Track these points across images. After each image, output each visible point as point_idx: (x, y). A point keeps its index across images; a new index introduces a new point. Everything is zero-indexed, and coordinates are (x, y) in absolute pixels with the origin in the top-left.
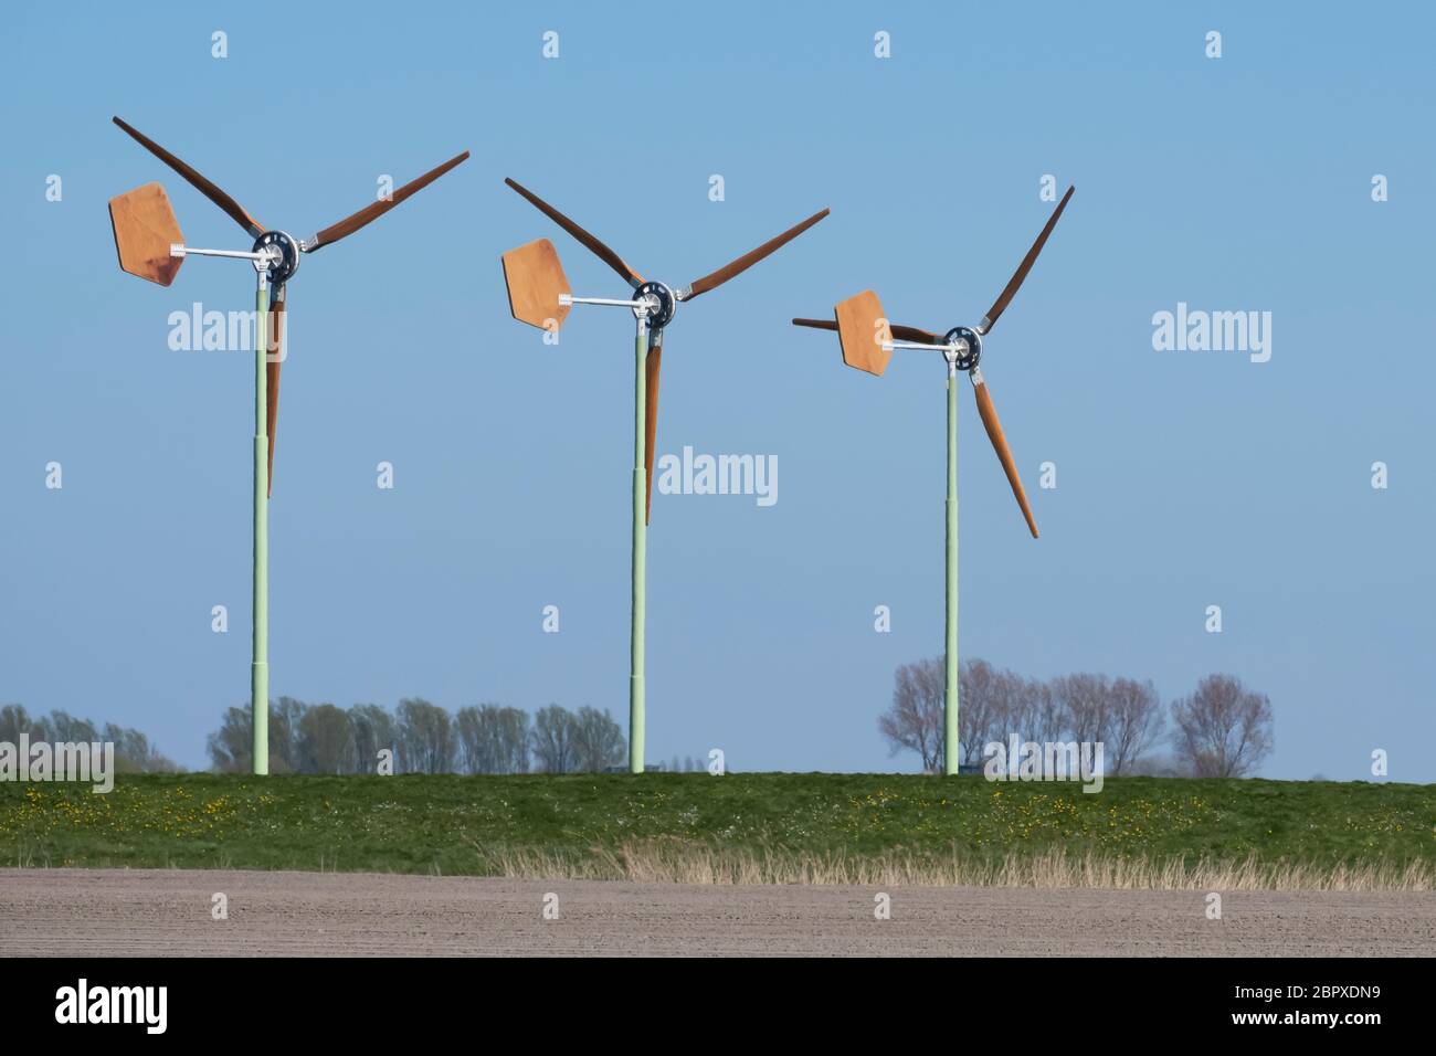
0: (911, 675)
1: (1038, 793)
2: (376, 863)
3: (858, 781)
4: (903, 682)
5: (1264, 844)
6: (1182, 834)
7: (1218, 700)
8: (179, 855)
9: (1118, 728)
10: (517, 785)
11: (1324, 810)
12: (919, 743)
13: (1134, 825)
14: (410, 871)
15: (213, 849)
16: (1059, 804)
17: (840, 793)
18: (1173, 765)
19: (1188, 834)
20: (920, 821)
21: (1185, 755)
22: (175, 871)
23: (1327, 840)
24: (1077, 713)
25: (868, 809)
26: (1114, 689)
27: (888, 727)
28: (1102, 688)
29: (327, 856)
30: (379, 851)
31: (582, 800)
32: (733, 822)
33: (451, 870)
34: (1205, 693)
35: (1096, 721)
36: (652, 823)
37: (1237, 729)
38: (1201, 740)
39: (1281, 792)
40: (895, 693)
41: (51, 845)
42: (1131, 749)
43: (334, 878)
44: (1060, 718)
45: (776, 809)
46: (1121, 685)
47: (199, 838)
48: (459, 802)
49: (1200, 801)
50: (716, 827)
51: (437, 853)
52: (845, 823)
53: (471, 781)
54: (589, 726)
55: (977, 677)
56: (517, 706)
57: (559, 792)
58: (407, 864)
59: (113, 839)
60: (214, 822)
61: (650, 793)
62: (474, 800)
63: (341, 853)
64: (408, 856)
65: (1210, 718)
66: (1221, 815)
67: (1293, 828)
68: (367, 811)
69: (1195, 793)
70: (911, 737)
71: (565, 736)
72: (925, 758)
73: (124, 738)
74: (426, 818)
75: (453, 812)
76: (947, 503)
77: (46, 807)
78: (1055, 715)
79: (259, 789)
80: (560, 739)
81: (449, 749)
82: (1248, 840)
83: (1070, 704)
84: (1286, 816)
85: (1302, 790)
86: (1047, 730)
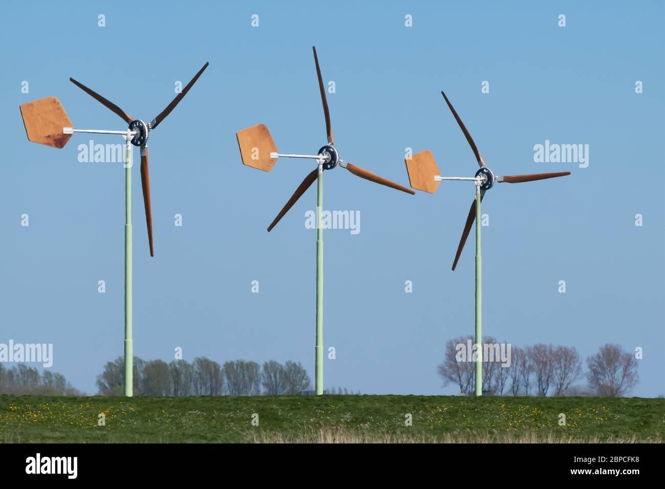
0: (454, 344)
1: (524, 405)
3: (431, 399)
4: (450, 346)
5: (640, 431)
6: (598, 426)
7: (610, 357)
9: (559, 371)
10: (259, 401)
12: (458, 379)
13: (573, 421)
15: (105, 435)
16: (535, 410)
17: (423, 405)
18: (587, 390)
19: (601, 426)
20: (465, 419)
21: (593, 386)
24: (538, 364)
25: (437, 414)
26: (557, 351)
27: (443, 371)
28: (550, 350)
29: (163, 438)
30: (189, 435)
31: (292, 409)
32: (369, 420)
34: (603, 354)
35: (548, 367)
36: (328, 421)
37: (619, 372)
38: (602, 377)
39: (648, 404)
40: (446, 354)
41: (22, 433)
42: (566, 382)
44: (530, 366)
45: (392, 414)
46: (560, 349)
47: (98, 430)
48: (230, 410)
49: (606, 409)
50: (360, 423)
51: (219, 437)
52: (426, 420)
53: (236, 400)
54: (290, 370)
57: (280, 404)
61: (327, 405)
62: (238, 409)
63: (171, 436)
65: (606, 366)
66: (617, 416)
67: (654, 422)
68: (183, 415)
69: (603, 405)
70: (454, 376)
71: (278, 376)
72: (461, 387)
73: (54, 378)
74: (213, 418)
75: (227, 415)
76: (476, 258)
77: (19, 414)
78: (527, 365)
79: (128, 404)
80: (275, 377)
81: (219, 383)
82: (631, 429)
83: (534, 360)
84: (650, 417)
85: (659, 403)
86: (522, 372)
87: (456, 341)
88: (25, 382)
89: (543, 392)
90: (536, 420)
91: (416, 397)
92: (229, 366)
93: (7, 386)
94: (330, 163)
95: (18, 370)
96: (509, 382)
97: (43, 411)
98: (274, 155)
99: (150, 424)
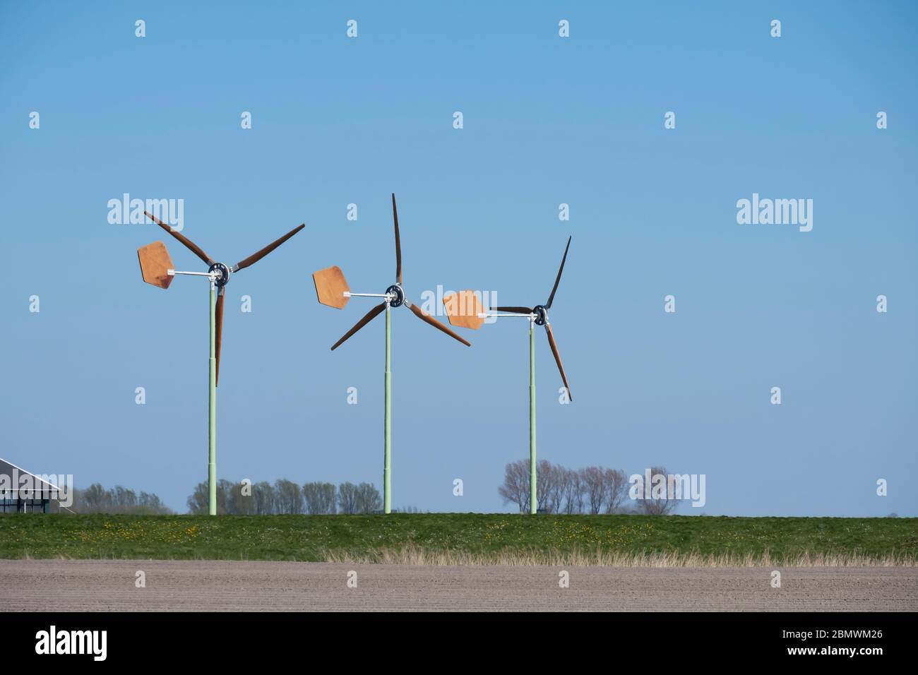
0: (513, 468)
1: (574, 522)
2: (267, 556)
3: (490, 517)
4: (509, 469)
5: (680, 546)
6: (642, 541)
8: (174, 554)
9: (609, 492)
10: (332, 519)
11: (707, 530)
12: (518, 499)
13: (619, 537)
14: (283, 560)
15: (190, 551)
16: (584, 528)
17: (482, 522)
18: (635, 509)
19: (645, 541)
20: (520, 536)
21: (641, 505)
22: (173, 561)
23: (709, 544)
24: (591, 485)
25: (495, 531)
26: (607, 474)
27: (503, 493)
28: (601, 473)
29: (244, 554)
30: (268, 550)
31: (362, 527)
32: (432, 537)
33: (301, 558)
35: (599, 489)
36: (394, 538)
39: (687, 521)
40: (506, 477)
41: (116, 549)
42: (616, 502)
43: (247, 564)
44: (582, 487)
45: (452, 530)
46: (610, 471)
47: (184, 545)
48: (305, 527)
49: (650, 526)
50: (424, 539)
51: (295, 552)
52: (485, 537)
53: (310, 518)
54: (364, 491)
55: (545, 469)
56: (331, 483)
57: (351, 522)
58: (281, 556)
59: (144, 546)
60: (191, 537)
61: (393, 523)
62: (312, 527)
63: (251, 551)
64: (282, 553)
66: (660, 533)
67: (693, 538)
68: (262, 532)
69: (647, 522)
70: (514, 497)
71: (353, 497)
72: (520, 506)
73: (149, 499)
74: (290, 535)
75: (302, 532)
76: (530, 388)
77: (113, 531)
78: (580, 486)
79: (212, 522)
80: (351, 498)
81: (299, 503)
82: (672, 544)
83: (587, 482)
84: (690, 533)
85: (697, 521)
86: (576, 493)
87: (515, 465)
88: (122, 503)
89: (595, 511)
90: (585, 536)
91: (475, 514)
92: (309, 488)
93: (106, 506)
94: (397, 301)
95: (116, 492)
96: (564, 502)
97: (135, 528)
98: (347, 294)
99: (232, 540)
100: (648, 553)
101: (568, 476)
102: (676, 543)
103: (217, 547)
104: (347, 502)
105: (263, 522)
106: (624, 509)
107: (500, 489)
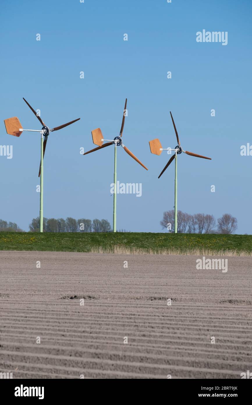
0: (166, 213)
2: (64, 250)
3: (158, 234)
4: (165, 214)
5: (238, 247)
6: (222, 245)
7: (227, 219)
8: (25, 248)
9: (207, 224)
10: (91, 235)
11: (249, 241)
14: (71, 251)
15: (32, 247)
16: (197, 239)
17: (154, 236)
18: (218, 231)
19: (223, 245)
20: (170, 242)
21: (220, 230)
22: (24, 251)
23: (250, 247)
24: (199, 221)
25: (160, 240)
26: (206, 216)
27: (162, 224)
28: (204, 216)
29: (54, 248)
30: (64, 247)
31: (104, 238)
32: (133, 242)
33: (79, 251)
34: (224, 218)
35: (203, 223)
36: (118, 242)
37: (230, 225)
38: (223, 227)
39: (241, 237)
40: (164, 217)
42: (209, 228)
43: (56, 253)
44: (195, 222)
45: (142, 240)
46: (207, 215)
47: (29, 245)
48: (80, 238)
50: (130, 243)
51: (76, 248)
52: (156, 242)
53: (83, 234)
54: (103, 223)
55: (180, 213)
56: (90, 219)
57: (99, 236)
58: (70, 250)
59: (12, 245)
60: (32, 241)
61: (117, 236)
62: (83, 237)
63: (57, 248)
64: (70, 248)
65: (225, 222)
66: (229, 242)
67: (243, 244)
68: (62, 239)
69: (224, 237)
70: (166, 225)
73: (13, 225)
74: (74, 241)
75: (79, 240)
76: (175, 180)
79: (41, 235)
80: (98, 225)
81: (76, 227)
82: (234, 246)
83: (197, 219)
84: (242, 242)
85: (245, 237)
86: (193, 224)
87: (167, 212)
89: (200, 232)
91: (152, 233)
92: (80, 220)
96: (187, 228)
97: (8, 238)
99: (49, 243)
100: (224, 250)
101: (189, 217)
102: (236, 246)
103: (43, 246)
104: (96, 227)
105: (63, 235)
106: (213, 231)
107: (161, 222)
